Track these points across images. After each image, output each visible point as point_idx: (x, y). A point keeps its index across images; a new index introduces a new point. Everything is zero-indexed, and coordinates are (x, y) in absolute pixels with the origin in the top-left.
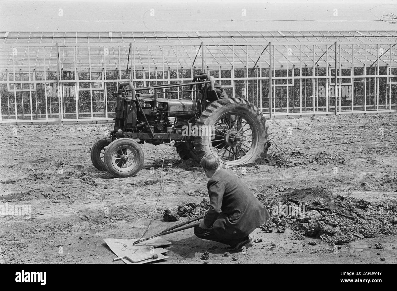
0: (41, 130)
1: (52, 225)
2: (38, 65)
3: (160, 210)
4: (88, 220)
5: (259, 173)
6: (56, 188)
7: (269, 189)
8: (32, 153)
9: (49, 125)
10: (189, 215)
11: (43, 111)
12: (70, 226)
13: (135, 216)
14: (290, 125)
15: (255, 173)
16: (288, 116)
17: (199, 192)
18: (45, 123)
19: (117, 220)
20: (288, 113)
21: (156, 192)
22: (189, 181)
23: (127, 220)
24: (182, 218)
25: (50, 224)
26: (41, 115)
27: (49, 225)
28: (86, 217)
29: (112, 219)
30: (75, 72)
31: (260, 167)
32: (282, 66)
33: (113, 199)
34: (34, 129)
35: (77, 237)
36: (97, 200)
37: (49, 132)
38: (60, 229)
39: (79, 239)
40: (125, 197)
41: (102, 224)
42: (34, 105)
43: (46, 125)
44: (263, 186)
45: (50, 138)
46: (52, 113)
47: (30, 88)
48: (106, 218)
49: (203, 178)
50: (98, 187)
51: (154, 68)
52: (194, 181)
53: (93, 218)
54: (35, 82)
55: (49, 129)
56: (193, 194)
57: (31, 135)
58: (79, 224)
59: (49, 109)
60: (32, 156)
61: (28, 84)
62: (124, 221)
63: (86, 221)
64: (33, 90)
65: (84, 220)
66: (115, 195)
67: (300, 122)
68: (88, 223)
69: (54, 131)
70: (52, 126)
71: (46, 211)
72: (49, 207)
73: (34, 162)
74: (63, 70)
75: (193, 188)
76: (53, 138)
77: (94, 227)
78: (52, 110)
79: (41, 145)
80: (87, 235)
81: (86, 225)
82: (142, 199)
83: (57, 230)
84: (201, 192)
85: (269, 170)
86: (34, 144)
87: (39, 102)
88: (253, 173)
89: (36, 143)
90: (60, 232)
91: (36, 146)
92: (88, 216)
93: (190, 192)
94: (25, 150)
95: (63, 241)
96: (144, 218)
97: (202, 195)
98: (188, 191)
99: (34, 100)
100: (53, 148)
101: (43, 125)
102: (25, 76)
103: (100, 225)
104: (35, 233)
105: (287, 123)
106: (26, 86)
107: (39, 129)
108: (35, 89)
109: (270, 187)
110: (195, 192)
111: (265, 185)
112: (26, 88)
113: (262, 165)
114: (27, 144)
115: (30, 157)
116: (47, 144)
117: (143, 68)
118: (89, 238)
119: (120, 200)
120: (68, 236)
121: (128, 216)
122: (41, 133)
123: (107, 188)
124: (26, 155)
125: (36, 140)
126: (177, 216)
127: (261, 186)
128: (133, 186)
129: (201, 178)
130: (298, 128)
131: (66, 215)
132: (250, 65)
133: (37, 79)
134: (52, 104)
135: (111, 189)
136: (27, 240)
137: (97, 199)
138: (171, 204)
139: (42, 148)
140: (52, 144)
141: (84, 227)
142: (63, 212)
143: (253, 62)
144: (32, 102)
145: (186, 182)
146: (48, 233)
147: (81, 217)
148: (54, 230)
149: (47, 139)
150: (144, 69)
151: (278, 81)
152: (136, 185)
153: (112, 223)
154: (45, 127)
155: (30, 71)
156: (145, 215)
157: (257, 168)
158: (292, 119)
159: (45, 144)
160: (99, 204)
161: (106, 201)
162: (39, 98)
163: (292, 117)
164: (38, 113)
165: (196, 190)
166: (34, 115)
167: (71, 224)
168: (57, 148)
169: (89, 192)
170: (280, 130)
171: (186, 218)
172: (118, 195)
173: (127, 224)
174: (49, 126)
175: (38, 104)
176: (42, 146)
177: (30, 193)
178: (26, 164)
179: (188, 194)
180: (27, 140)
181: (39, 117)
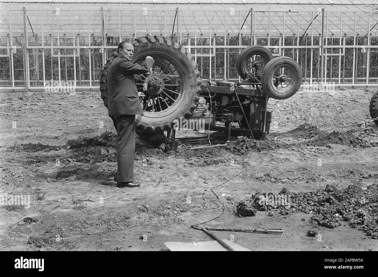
0: (85, 97)
1: (106, 217)
2: (81, 31)
3: (230, 200)
4: (148, 210)
5: (332, 153)
6: (106, 166)
7: (351, 175)
8: (77, 123)
9: (93, 91)
10: (267, 208)
11: (87, 78)
12: (127, 218)
13: (202, 207)
14: (344, 97)
15: (329, 154)
16: (339, 87)
17: (269, 176)
18: (89, 90)
19: (181, 211)
20: (339, 84)
21: (219, 174)
22: (255, 161)
23: (193, 212)
24: (260, 212)
25: (103, 215)
26: (84, 81)
27: (103, 217)
28: (145, 207)
29: (175, 210)
30: (120, 38)
31: (333, 146)
32: (333, 34)
33: (172, 182)
34: (77, 96)
35: (137, 235)
36: (153, 183)
37: (93, 100)
38: (116, 222)
39: (140, 238)
40: (185, 179)
41: (164, 216)
42: (78, 71)
43: (90, 92)
44: (344, 171)
45: (95, 106)
46: (96, 79)
47: (74, 54)
48: (169, 208)
49: (270, 159)
50: (153, 166)
51: (199, 35)
52: (261, 162)
53: (153, 209)
54: (79, 47)
55: (93, 96)
56: (262, 179)
57: (75, 102)
58: (138, 216)
59: (92, 76)
60: (77, 126)
61: (72, 49)
62: (189, 213)
63: (145, 212)
64: (76, 56)
65: (143, 211)
66: (173, 177)
67: (353, 93)
68: (147, 215)
69: (98, 99)
70: (96, 93)
71: (97, 196)
72: (100, 191)
73: (79, 133)
74: (107, 36)
75: (262, 171)
76: (97, 106)
77: (155, 220)
78: (95, 76)
79: (85, 113)
80: (148, 232)
81: (146, 217)
82: (204, 183)
83: (111, 223)
84: (272, 176)
85: (344, 150)
86: (79, 112)
87: (82, 68)
88: (326, 154)
89: (81, 111)
90: (116, 226)
91: (81, 114)
92: (148, 206)
93: (258, 175)
94: (70, 119)
95: (121, 241)
96: (212, 210)
97: (273, 180)
98: (257, 174)
99: (77, 66)
100: (98, 118)
101: (87, 92)
102: (69, 41)
103: (162, 218)
104: (86, 227)
105: (339, 94)
106: (70, 51)
107: (83, 95)
108: (79, 55)
109: (352, 172)
110: (264, 175)
111: (346, 169)
112: (69, 53)
113: (334, 145)
114: (72, 112)
115: (75, 126)
116: (92, 112)
117: (188, 34)
118: (152, 237)
119: (179, 183)
120: (126, 233)
121: (194, 207)
122: (84, 100)
123: (163, 168)
124: (71, 124)
125: (81, 108)
126: (254, 211)
127: (341, 170)
128: (191, 165)
129: (268, 159)
130: (354, 101)
131: (121, 203)
132: (299, 33)
133: (81, 45)
134: (96, 71)
135: (168, 169)
136: (77, 236)
137: (154, 181)
138: (241, 192)
139: (87, 117)
140: (97, 113)
141: (143, 220)
142: (117, 198)
143: (303, 31)
144: (76, 68)
145: (253, 163)
146: (101, 227)
147: (139, 206)
148: (108, 223)
149: (92, 107)
150: (189, 36)
151: (329, 50)
152: (194, 165)
153: (175, 216)
154: (88, 94)
155: (74, 36)
156: (213, 206)
157: (330, 147)
158: (344, 90)
159: (89, 113)
160: (156, 189)
161: (164, 184)
162: (83, 63)
163: (344, 89)
164: (81, 79)
165: (266, 174)
166: (77, 81)
167: (128, 216)
168: (102, 117)
169: (143, 173)
170: (336, 102)
171: (264, 212)
172: (176, 176)
173: (193, 218)
174: (93, 93)
175: (81, 70)
176: (87, 115)
177: (78, 172)
178: (71, 135)
179: (257, 179)
180: (71, 107)
181: (82, 83)
